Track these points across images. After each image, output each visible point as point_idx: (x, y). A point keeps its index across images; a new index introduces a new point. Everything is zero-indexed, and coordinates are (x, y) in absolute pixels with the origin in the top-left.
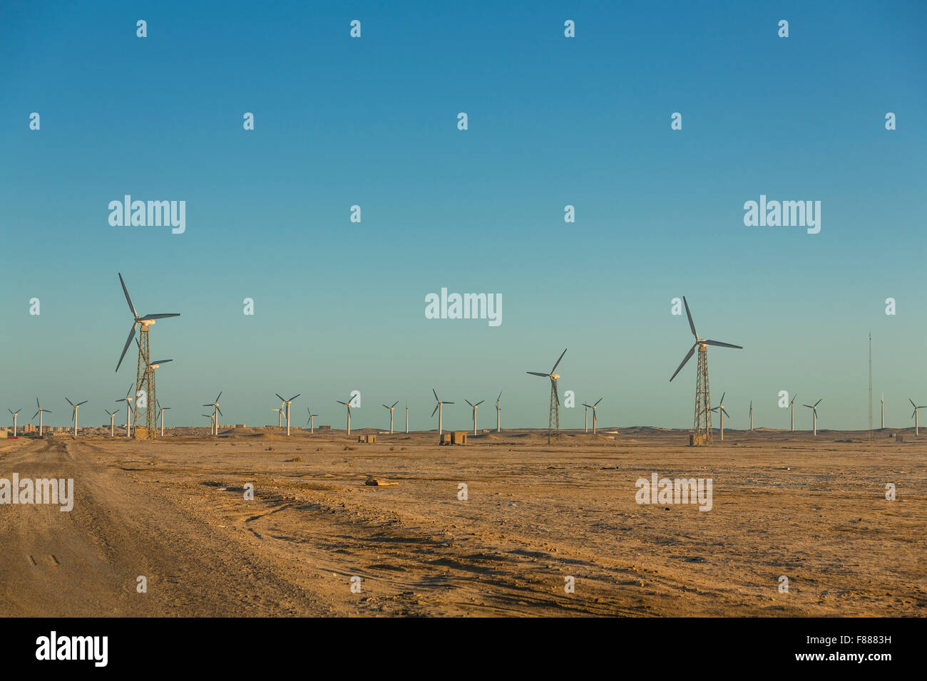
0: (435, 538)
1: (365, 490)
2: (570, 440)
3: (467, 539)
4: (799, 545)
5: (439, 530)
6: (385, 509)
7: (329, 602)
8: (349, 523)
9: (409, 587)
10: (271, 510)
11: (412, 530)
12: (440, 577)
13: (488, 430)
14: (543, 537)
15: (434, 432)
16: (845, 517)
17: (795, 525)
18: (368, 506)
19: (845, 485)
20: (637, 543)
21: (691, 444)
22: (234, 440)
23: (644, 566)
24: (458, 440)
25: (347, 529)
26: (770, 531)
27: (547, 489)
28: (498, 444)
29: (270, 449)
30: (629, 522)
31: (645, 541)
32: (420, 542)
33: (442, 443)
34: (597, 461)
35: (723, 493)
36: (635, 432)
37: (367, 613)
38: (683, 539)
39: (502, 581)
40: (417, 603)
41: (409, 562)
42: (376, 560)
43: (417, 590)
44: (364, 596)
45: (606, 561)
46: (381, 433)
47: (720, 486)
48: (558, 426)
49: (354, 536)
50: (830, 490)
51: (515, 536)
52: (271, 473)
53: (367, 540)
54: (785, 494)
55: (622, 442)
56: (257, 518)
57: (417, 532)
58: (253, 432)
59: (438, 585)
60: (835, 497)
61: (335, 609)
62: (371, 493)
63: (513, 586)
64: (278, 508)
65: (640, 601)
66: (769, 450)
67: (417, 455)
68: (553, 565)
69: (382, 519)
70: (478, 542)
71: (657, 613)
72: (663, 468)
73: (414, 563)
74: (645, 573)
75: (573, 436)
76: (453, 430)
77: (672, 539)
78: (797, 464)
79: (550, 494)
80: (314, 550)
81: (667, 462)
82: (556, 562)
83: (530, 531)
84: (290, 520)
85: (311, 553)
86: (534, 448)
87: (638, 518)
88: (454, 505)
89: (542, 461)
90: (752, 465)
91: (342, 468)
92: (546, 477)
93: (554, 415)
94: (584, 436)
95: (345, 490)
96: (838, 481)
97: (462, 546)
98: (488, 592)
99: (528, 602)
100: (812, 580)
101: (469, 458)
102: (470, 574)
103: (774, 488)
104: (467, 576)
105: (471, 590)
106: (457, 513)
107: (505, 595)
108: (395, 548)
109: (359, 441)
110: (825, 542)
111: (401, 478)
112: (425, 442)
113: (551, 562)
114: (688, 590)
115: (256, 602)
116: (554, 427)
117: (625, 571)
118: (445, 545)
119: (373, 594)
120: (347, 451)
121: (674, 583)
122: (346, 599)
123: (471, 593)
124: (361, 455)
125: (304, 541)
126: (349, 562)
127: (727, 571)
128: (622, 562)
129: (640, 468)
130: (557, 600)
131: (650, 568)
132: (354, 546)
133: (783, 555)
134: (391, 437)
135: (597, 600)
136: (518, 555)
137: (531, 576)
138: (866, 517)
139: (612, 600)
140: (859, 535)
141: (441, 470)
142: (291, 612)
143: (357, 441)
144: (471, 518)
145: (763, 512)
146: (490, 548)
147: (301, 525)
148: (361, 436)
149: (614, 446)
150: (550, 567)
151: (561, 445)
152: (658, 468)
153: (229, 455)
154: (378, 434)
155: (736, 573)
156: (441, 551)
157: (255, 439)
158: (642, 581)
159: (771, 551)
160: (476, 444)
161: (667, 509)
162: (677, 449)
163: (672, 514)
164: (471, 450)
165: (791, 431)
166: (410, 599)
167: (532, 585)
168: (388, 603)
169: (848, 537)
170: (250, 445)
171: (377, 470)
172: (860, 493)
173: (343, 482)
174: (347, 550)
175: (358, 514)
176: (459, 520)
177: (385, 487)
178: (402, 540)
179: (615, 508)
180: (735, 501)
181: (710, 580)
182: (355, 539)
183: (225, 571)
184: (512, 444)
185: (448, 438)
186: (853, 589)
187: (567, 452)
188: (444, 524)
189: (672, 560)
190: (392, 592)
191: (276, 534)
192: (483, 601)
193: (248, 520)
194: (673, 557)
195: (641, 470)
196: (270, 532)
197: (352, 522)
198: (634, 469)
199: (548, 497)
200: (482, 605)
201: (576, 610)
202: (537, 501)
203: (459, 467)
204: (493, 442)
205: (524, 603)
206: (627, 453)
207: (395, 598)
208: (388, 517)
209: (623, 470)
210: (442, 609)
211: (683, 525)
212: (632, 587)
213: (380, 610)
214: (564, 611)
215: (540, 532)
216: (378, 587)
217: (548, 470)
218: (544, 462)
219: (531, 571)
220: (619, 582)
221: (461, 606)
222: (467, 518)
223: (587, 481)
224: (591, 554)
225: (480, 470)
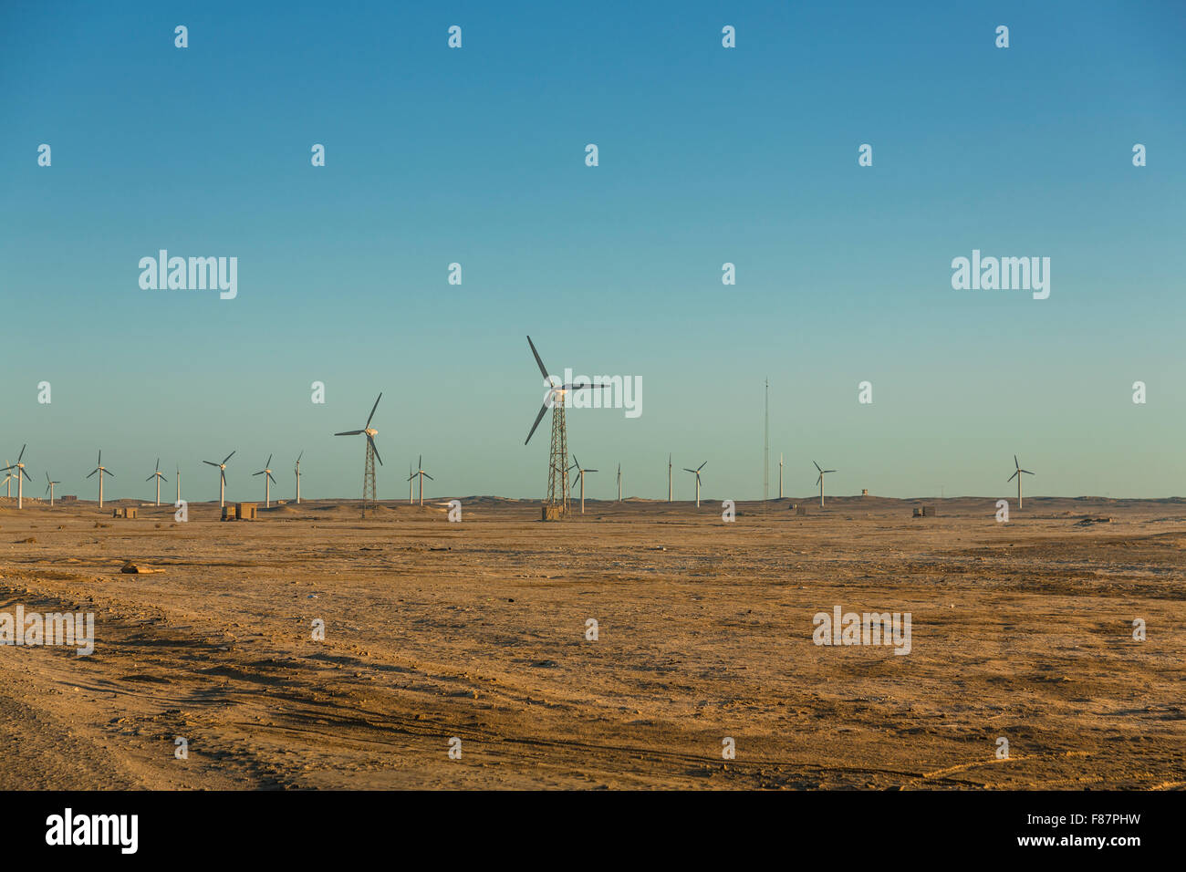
0: (210, 641)
1: (120, 579)
2: (390, 514)
3: (252, 641)
4: (674, 644)
5: (215, 629)
6: (146, 604)
7: (68, 725)
9: (175, 703)
12: (216, 691)
13: (284, 501)
14: (352, 637)
15: (215, 504)
16: (731, 609)
17: (669, 619)
18: (124, 600)
19: (733, 569)
20: (471, 644)
21: (544, 519)
23: (479, 673)
24: (246, 514)
26: (638, 627)
27: (359, 576)
28: (297, 519)
30: (463, 618)
31: (482, 642)
32: (190, 645)
33: (224, 518)
34: (423, 540)
35: (581, 580)
36: (473, 503)
37: (118, 737)
38: (529, 639)
39: (297, 694)
40: (185, 725)
41: (176, 672)
42: (132, 670)
43: (185, 707)
44: (115, 716)
45: (431, 667)
46: (143, 505)
47: (579, 571)
48: (374, 495)
49: (103, 637)
50: (715, 575)
53: (122, 643)
54: (659, 581)
57: (188, 633)
59: (212, 701)
60: (720, 584)
61: (75, 734)
62: (127, 583)
63: (310, 701)
64: (3, 603)
65: (473, 717)
66: (642, 525)
67: (190, 532)
68: (363, 673)
69: (142, 616)
70: (267, 644)
71: (493, 731)
72: (507, 549)
73: (183, 673)
74: (480, 681)
75: (394, 508)
76: (238, 501)
77: (516, 638)
78: (675, 543)
79: (362, 583)
80: (51, 657)
81: (514, 542)
82: (368, 669)
83: (335, 629)
85: (46, 662)
86: (344, 524)
87: (473, 611)
88: (237, 597)
89: (353, 540)
90: (620, 545)
91: (90, 551)
92: (357, 560)
93: (369, 482)
94: (408, 508)
95: (93, 579)
96: (724, 564)
97: (246, 651)
98: (277, 709)
99: (329, 720)
100: (688, 688)
101: (259, 537)
102: (255, 686)
103: (645, 574)
104: (252, 689)
105: (256, 706)
106: (241, 608)
107: (301, 712)
108: (158, 653)
109: (115, 515)
110: (705, 639)
111: (169, 564)
112: (203, 517)
113: (361, 670)
114: (534, 703)
116: (369, 497)
117: (455, 679)
118: (224, 648)
119: (126, 714)
120: (99, 529)
121: (516, 694)
122: (91, 721)
123: (256, 710)
124: (115, 534)
125: (37, 646)
126: (97, 672)
127: (584, 677)
128: (452, 668)
129: (479, 548)
130: (367, 717)
131: (486, 675)
132: (104, 651)
133: (654, 657)
134: (158, 510)
135: (418, 716)
136: (318, 661)
137: (335, 687)
138: (757, 608)
139: (437, 716)
140: (748, 631)
141: (221, 552)
142: (16, 739)
143: (112, 516)
144: (260, 614)
145: (631, 603)
146: (282, 653)
148: (117, 509)
149: (446, 520)
150: (359, 675)
151: (378, 520)
152: (502, 549)
154: (140, 507)
155: (595, 680)
156: (219, 656)
158: (475, 691)
159: (639, 652)
160: (269, 519)
161: (511, 601)
162: (525, 525)
163: (516, 607)
164: (262, 526)
165: (668, 503)
166: (175, 719)
167: (335, 699)
168: (147, 725)
169: (734, 634)
171: (137, 553)
172: (751, 578)
173: (90, 569)
175: (111, 611)
176: (243, 617)
177: (148, 576)
178: (166, 643)
179: (445, 600)
180: (596, 589)
181: (561, 688)
182: (105, 643)
184: (315, 519)
185: (231, 511)
186: (738, 698)
187: (387, 529)
188: (223, 623)
189: (515, 664)
190: (151, 711)
192: (271, 721)
194: (516, 661)
195: (480, 551)
197: (101, 621)
198: (471, 551)
199: (359, 587)
200: (270, 725)
201: (391, 729)
202: (346, 591)
203: (245, 548)
204: (290, 516)
205: (324, 722)
206: (463, 530)
207: (155, 718)
208: (149, 614)
209: (457, 551)
210: (218, 731)
211: (530, 620)
212: (463, 699)
213: (136, 734)
214: (375, 732)
215: (348, 631)
216: (134, 704)
217: (361, 552)
218: (355, 541)
219: (335, 681)
220: (447, 693)
221: (242, 727)
222: (254, 615)
223: (411, 566)
224: (413, 659)
225: (273, 552)
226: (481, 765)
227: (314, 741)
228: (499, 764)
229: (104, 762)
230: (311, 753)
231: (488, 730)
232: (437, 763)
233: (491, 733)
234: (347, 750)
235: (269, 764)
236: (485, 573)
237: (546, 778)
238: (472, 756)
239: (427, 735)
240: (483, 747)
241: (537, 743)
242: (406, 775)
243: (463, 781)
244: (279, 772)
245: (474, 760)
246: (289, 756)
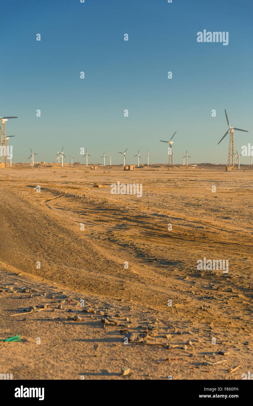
0: (121, 209)
1: (93, 189)
2: (177, 168)
3: (134, 209)
5: (123, 206)
6: (101, 197)
7: (78, 235)
8: (87, 203)
9: (111, 229)
10: (55, 197)
11: (112, 206)
12: (123, 225)
13: (144, 164)
14: (165, 208)
15: (122, 165)
18: (95, 196)
20: (203, 211)
21: (226, 171)
22: (40, 168)
23: (206, 221)
24: (131, 169)
25: (86, 205)
27: (167, 189)
28: (148, 170)
29: (55, 172)
30: (200, 203)
31: (207, 210)
32: (115, 210)
33: (125, 170)
34: (187, 177)
35: (239, 191)
36: (204, 166)
37: (94, 239)
38: (222, 210)
39: (148, 226)
40: (114, 235)
41: (111, 219)
42: (97, 218)
43: (114, 230)
44: (92, 232)
45: (190, 219)
46: (100, 165)
47: (238, 188)
48: (172, 163)
49: (88, 208)
51: (154, 208)
52: (55, 182)
53: (94, 209)
55: (199, 169)
56: (49, 200)
57: (114, 206)
58: (48, 165)
59: (122, 228)
61: (80, 238)
62: (95, 190)
63: (152, 229)
64: (58, 196)
65: (204, 235)
67: (115, 174)
68: (169, 220)
69: (100, 201)
70: (139, 210)
72: (215, 180)
73: (113, 219)
74: (206, 223)
75: (178, 167)
76: (129, 165)
77: (217, 210)
79: (168, 191)
80: (72, 214)
81: (217, 178)
83: (160, 206)
84: (62, 201)
85: (71, 215)
86: (162, 172)
87: (204, 201)
89: (166, 177)
91: (84, 180)
92: (167, 184)
93: (170, 158)
94: (183, 167)
95: (85, 189)
97: (132, 212)
98: (142, 231)
99: (158, 235)
101: (136, 176)
102: (135, 224)
104: (134, 224)
105: (136, 230)
106: (131, 199)
107: (149, 232)
108: (105, 213)
109: (91, 169)
111: (108, 184)
112: (118, 170)
113: (168, 219)
114: (223, 230)
115: (49, 235)
116: (170, 163)
117: (198, 222)
118: (125, 212)
119: (96, 232)
120: (86, 173)
121: (218, 228)
122: (85, 234)
124: (91, 175)
125: (68, 210)
126: (87, 218)
127: (240, 223)
128: (197, 219)
129: (205, 180)
130: (170, 234)
131: (208, 221)
132: (89, 212)
134: (104, 167)
135: (186, 234)
136: (155, 216)
137: (160, 225)
139: (192, 234)
142: (63, 239)
143: (90, 169)
144: (136, 201)
146: (143, 213)
147: (67, 203)
148: (92, 167)
149: (195, 171)
150: (168, 221)
151: (173, 171)
152: (213, 180)
153: (38, 174)
155: (243, 223)
156: (124, 214)
157: (49, 168)
158: (205, 227)
160: (139, 170)
161: (216, 197)
162: (220, 172)
163: (218, 199)
164: (136, 172)
166: (111, 234)
167: (160, 228)
168: (102, 235)
170: (47, 171)
171: (98, 181)
173: (84, 186)
174: (86, 213)
175: (90, 199)
176: (131, 201)
177: (102, 188)
178: (108, 209)
179: (195, 197)
180: (243, 194)
181: (232, 226)
183: (36, 222)
184: (153, 170)
185: (127, 168)
187: (176, 173)
188: (125, 203)
189: (217, 218)
190: (104, 231)
191: (57, 207)
192: (140, 235)
193: (46, 201)
194: (218, 217)
195: (206, 181)
196: (55, 206)
197: (88, 202)
198: (203, 181)
199: (167, 192)
200: (140, 236)
201: (178, 238)
202: (163, 194)
203: (132, 180)
204: (146, 169)
205: (157, 236)
206: (200, 174)
207: (105, 233)
208: (102, 200)
209: (198, 181)
210: (124, 238)
211: (222, 204)
212: (200, 229)
213: (99, 238)
214: (173, 239)
215: (164, 207)
216: (98, 229)
217: (168, 181)
218: (166, 178)
219: (160, 222)
220: (196, 227)
221: (132, 237)
222: (135, 201)
223: (184, 186)
224: (185, 216)
225: (140, 181)
226: (207, 250)
227: (154, 241)
228: (212, 250)
229: (90, 247)
230: (153, 245)
231: (209, 239)
232: (193, 249)
233: (210, 240)
234: (164, 245)
235: (140, 249)
236: (207, 188)
237: (228, 255)
238: (204, 247)
239: (190, 240)
240: (207, 244)
241: (225, 244)
242: (183, 253)
243: (201, 255)
244: (143, 251)
245: (204, 249)
246: (146, 246)
